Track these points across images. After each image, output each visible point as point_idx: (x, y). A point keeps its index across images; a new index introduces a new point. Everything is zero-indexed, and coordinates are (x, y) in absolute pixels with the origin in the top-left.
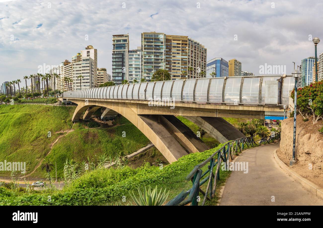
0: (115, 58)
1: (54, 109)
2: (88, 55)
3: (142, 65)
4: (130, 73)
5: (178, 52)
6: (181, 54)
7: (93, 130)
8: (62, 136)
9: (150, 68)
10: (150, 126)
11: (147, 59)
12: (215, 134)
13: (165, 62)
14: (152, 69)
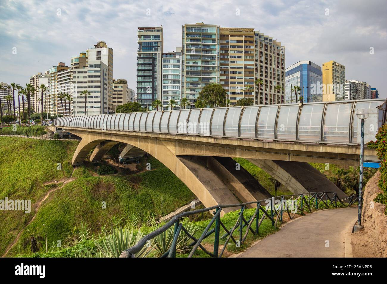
0: (142, 64)
1: (41, 144)
2: (99, 57)
3: (183, 76)
4: (164, 88)
5: (239, 55)
6: (243, 58)
7: (106, 179)
8: (54, 190)
9: (196, 81)
10: (194, 173)
11: (191, 66)
12: (294, 186)
13: (218, 71)
14: (199, 82)
